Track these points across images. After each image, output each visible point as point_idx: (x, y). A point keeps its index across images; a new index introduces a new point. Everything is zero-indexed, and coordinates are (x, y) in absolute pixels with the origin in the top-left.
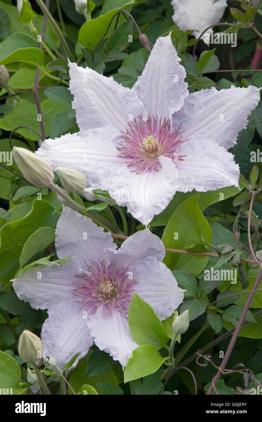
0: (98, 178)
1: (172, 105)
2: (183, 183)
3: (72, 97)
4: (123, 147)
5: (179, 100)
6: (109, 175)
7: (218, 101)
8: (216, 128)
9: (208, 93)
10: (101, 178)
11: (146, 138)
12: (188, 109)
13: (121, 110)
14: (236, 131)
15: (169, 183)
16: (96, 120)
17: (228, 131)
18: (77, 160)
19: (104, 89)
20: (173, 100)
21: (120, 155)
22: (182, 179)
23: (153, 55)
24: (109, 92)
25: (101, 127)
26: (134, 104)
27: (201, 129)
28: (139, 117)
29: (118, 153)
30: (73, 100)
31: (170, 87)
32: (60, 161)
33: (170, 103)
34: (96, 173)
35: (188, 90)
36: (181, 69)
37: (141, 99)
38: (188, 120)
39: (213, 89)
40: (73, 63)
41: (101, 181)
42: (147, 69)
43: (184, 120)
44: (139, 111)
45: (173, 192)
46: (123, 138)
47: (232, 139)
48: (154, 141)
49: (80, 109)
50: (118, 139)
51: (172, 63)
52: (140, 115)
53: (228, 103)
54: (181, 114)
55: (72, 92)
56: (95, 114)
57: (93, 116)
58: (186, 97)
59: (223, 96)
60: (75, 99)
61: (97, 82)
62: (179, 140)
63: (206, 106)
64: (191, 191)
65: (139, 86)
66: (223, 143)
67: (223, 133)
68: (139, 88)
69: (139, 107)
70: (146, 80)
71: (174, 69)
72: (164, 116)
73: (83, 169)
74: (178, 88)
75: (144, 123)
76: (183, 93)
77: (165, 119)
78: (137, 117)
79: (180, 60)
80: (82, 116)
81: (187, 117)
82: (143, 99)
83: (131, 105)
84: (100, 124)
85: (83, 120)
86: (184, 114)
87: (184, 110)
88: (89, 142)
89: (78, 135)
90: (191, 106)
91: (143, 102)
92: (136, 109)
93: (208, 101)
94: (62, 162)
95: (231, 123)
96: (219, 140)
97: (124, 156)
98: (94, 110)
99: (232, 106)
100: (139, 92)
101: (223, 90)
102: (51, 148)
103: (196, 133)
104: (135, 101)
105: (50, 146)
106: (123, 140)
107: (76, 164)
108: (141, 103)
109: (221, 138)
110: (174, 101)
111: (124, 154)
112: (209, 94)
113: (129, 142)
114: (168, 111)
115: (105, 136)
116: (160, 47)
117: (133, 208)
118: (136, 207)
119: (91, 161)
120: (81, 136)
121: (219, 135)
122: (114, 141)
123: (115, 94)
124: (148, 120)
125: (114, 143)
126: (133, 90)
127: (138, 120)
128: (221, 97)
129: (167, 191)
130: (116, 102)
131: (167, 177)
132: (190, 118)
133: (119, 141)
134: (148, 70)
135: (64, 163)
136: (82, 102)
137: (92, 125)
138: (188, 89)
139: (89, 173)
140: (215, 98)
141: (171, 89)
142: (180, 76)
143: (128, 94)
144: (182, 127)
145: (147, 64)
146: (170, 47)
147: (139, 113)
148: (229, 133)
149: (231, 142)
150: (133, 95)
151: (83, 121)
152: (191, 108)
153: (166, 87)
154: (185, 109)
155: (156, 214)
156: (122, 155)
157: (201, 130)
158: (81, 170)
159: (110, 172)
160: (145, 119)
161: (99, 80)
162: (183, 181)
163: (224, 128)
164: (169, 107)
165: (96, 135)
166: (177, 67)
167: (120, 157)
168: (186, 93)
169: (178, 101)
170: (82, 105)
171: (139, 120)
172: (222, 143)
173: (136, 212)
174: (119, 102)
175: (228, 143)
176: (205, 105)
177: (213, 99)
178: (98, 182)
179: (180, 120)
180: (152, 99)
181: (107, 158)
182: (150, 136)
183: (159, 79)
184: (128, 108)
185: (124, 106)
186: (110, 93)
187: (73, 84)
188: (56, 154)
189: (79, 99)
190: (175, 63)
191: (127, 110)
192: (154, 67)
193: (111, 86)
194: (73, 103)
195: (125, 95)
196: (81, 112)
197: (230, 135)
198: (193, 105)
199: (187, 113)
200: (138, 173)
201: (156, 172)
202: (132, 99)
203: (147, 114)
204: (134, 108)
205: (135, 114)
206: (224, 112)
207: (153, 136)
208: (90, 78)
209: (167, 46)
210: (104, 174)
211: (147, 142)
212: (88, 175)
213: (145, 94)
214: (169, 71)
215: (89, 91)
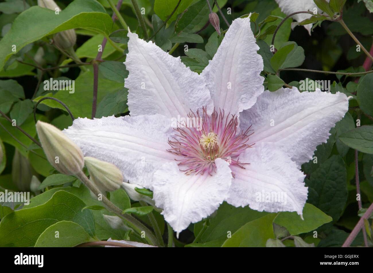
0: (136, 172)
1: (243, 101)
2: (237, 196)
3: (126, 73)
4: (177, 141)
5: (252, 95)
6: (151, 171)
7: (297, 105)
8: (290, 136)
9: (288, 93)
10: (139, 172)
11: (205, 135)
12: (261, 108)
13: (183, 98)
14: (314, 144)
15: (219, 191)
16: (150, 104)
17: (304, 143)
18: (114, 146)
19: (166, 70)
20: (245, 94)
21: (171, 150)
22: (237, 190)
23: (227, 38)
24: (171, 74)
25: (155, 114)
26: (200, 92)
27: (273, 134)
28: (203, 109)
29: (169, 147)
30: (127, 77)
31: (243, 80)
32: (92, 144)
33: (241, 98)
34: (134, 165)
35: (264, 86)
36: (258, 60)
37: (209, 88)
38: (259, 122)
39: (294, 90)
40: (133, 33)
41: (139, 176)
42: (219, 54)
43: (255, 120)
44: (204, 101)
45: (220, 201)
46: (179, 131)
47: (307, 153)
48: (214, 140)
49: (133, 89)
50: (173, 131)
51: (248, 52)
52: (204, 107)
53: (309, 109)
54: (252, 114)
55: (128, 68)
56: (150, 97)
57: (147, 99)
58: (260, 94)
59: (304, 100)
60: (129, 76)
61: (158, 60)
62: (245, 144)
63: (283, 108)
64: (243, 206)
65: (208, 72)
66: (296, 156)
67: (298, 143)
68: (209, 74)
69: (205, 97)
70: (216, 67)
71: (249, 59)
72: (233, 113)
73: (119, 158)
74: (252, 82)
75: (207, 116)
76: (258, 88)
77: (233, 117)
78: (200, 108)
79: (258, 48)
80: (134, 97)
81: (259, 117)
82: (211, 88)
83: (196, 94)
84: (154, 110)
85: (135, 102)
86: (256, 114)
87: (256, 109)
88: (135, 128)
89: (124, 119)
90: (266, 105)
91: (211, 92)
92: (201, 99)
93: (286, 102)
94: (94, 145)
95: (308, 133)
96: (292, 151)
97: (176, 152)
98: (149, 92)
99: (312, 113)
100: (208, 79)
101: (306, 93)
102: (85, 128)
103: (266, 139)
104: (202, 89)
105: (84, 125)
106: (179, 133)
107: (111, 151)
108: (208, 93)
109: (294, 149)
110: (246, 96)
111: (176, 149)
112: (289, 95)
113: (185, 137)
114: (238, 108)
115: (157, 125)
116: (236, 31)
117: (168, 209)
118: (171, 209)
119: (131, 150)
120: (127, 121)
121: (293, 145)
122: (166, 132)
123: (179, 77)
124: (212, 114)
125: (167, 135)
126: (202, 76)
127: (201, 113)
128: (302, 100)
129: (213, 198)
130: (178, 87)
131: (219, 184)
132: (262, 119)
133: (173, 134)
134: (219, 56)
135: (97, 147)
136: (136, 81)
137: (145, 110)
138: (263, 84)
139: (125, 164)
140: (295, 101)
141: (244, 82)
142: (256, 67)
143: (195, 80)
144: (252, 128)
145: (219, 48)
146: (248, 32)
147: (204, 105)
148: (306, 145)
149: (305, 156)
150: (201, 82)
151: (134, 104)
152: (265, 107)
153: (238, 79)
154: (258, 108)
155: (193, 222)
156: (173, 151)
157: (273, 137)
158: (116, 159)
159: (153, 167)
160: (210, 113)
161: (161, 58)
162: (238, 193)
163: (300, 138)
164: (240, 102)
165: (146, 123)
166: (254, 56)
167: (170, 152)
168: (261, 89)
169: (251, 98)
170: (136, 84)
171: (203, 113)
172: (294, 155)
173: (169, 214)
174: (182, 88)
175: (303, 156)
176: (282, 106)
177: (292, 101)
178: (136, 176)
179: (251, 120)
180: (221, 90)
181: (152, 150)
182: (211, 133)
183: (231, 67)
184: (192, 97)
185: (187, 93)
186: (173, 75)
187: (130, 58)
188: (88, 135)
189: (134, 77)
190: (251, 52)
191: (190, 98)
192: (227, 53)
193: (175, 67)
194: (127, 81)
195: (191, 81)
196: (134, 93)
197: (305, 148)
198: (268, 105)
199: (260, 113)
200: (187, 174)
201: (209, 176)
202: (199, 87)
203: (214, 107)
204: (199, 98)
205: (199, 104)
206: (303, 118)
207: (214, 134)
208: (151, 54)
209: (244, 29)
210: (145, 168)
211: (206, 139)
212: (124, 165)
213: (214, 83)
214: (243, 60)
215: (147, 70)
